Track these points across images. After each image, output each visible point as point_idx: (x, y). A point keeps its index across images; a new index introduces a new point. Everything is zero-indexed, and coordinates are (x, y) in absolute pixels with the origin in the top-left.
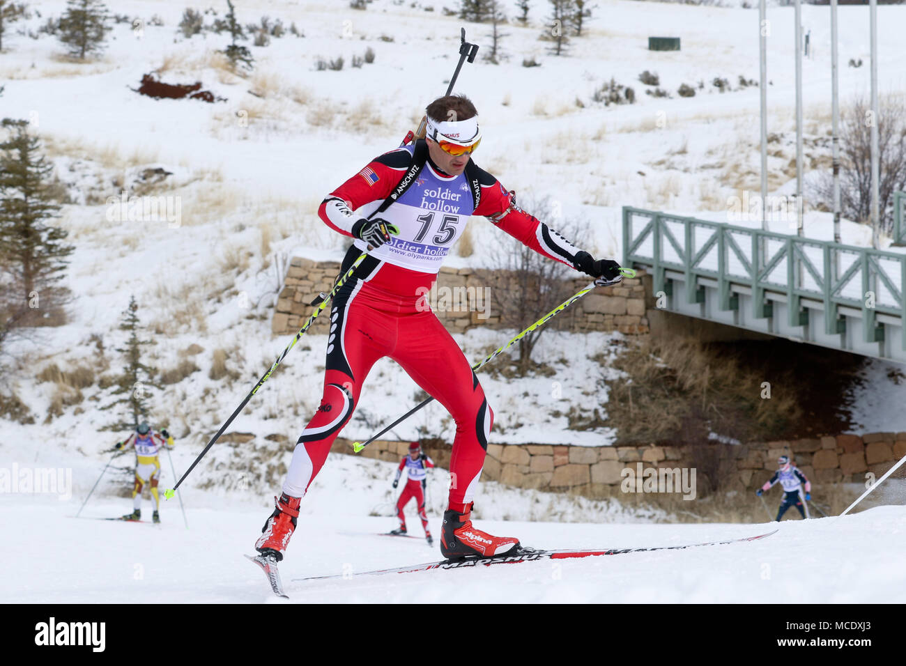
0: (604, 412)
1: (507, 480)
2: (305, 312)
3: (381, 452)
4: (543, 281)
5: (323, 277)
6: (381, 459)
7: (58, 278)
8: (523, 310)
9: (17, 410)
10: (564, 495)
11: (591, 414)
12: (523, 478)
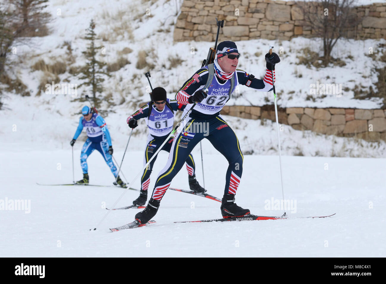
0: (376, 88)
1: (317, 129)
2: (193, 28)
3: (241, 113)
4: (338, 9)
5: (204, 7)
6: (241, 117)
7: (43, 7)
8: (326, 26)
9: (20, 87)
10: (352, 138)
11: (368, 90)
12: (326, 129)
